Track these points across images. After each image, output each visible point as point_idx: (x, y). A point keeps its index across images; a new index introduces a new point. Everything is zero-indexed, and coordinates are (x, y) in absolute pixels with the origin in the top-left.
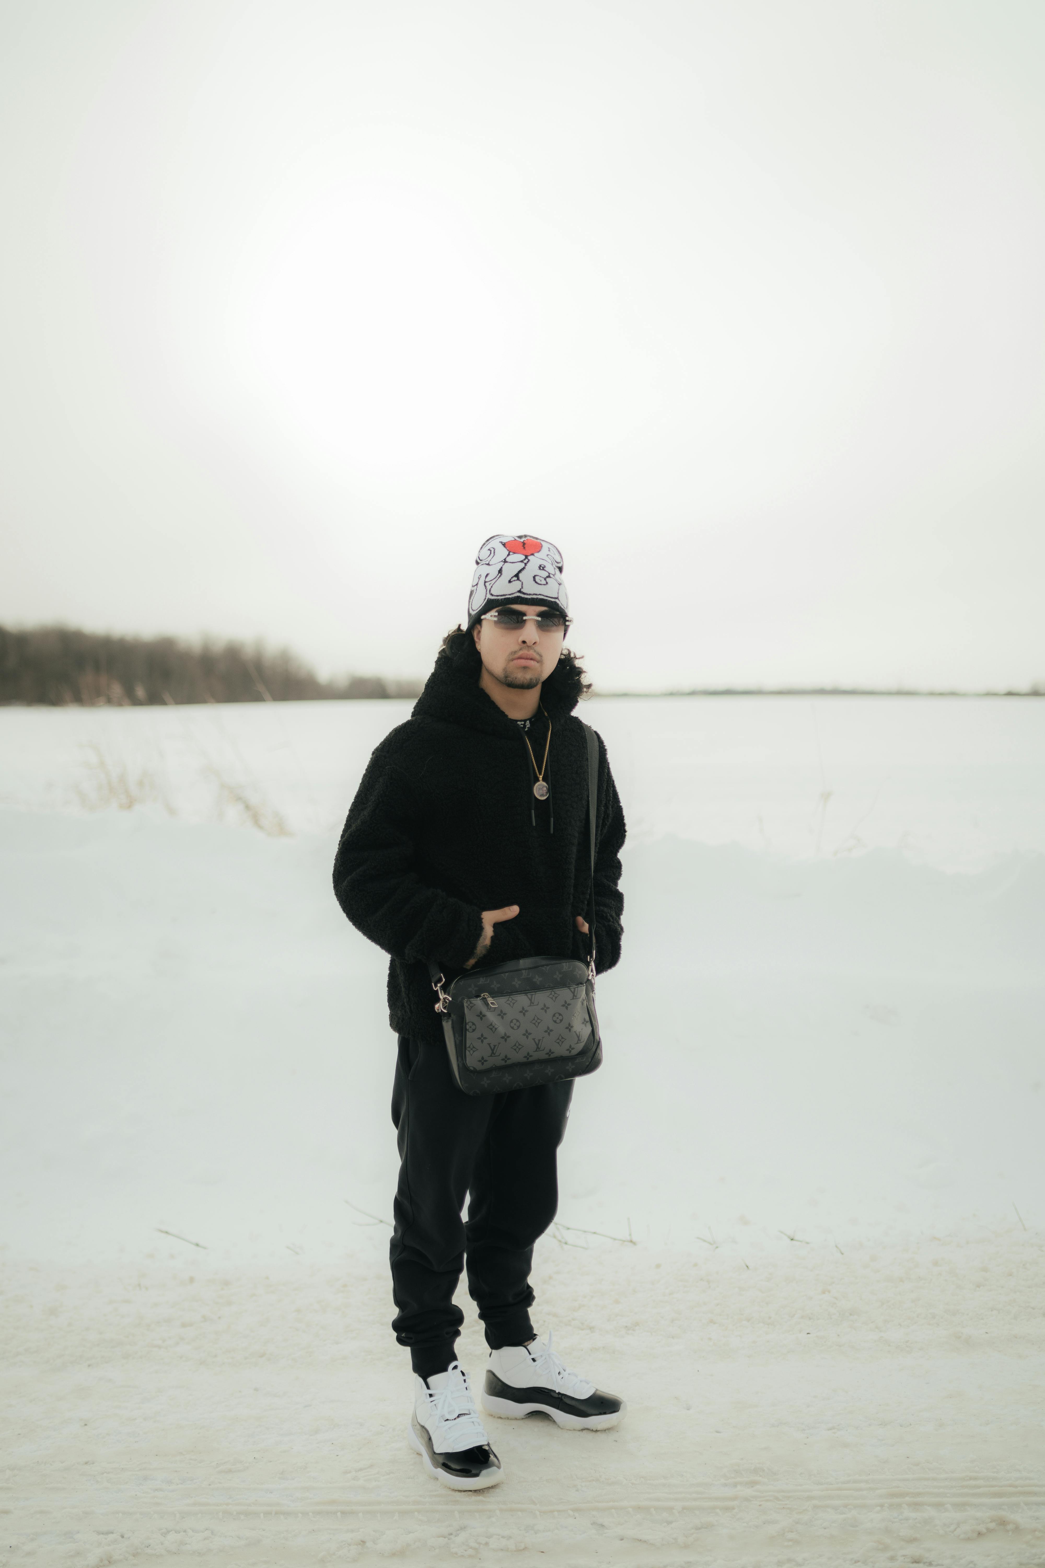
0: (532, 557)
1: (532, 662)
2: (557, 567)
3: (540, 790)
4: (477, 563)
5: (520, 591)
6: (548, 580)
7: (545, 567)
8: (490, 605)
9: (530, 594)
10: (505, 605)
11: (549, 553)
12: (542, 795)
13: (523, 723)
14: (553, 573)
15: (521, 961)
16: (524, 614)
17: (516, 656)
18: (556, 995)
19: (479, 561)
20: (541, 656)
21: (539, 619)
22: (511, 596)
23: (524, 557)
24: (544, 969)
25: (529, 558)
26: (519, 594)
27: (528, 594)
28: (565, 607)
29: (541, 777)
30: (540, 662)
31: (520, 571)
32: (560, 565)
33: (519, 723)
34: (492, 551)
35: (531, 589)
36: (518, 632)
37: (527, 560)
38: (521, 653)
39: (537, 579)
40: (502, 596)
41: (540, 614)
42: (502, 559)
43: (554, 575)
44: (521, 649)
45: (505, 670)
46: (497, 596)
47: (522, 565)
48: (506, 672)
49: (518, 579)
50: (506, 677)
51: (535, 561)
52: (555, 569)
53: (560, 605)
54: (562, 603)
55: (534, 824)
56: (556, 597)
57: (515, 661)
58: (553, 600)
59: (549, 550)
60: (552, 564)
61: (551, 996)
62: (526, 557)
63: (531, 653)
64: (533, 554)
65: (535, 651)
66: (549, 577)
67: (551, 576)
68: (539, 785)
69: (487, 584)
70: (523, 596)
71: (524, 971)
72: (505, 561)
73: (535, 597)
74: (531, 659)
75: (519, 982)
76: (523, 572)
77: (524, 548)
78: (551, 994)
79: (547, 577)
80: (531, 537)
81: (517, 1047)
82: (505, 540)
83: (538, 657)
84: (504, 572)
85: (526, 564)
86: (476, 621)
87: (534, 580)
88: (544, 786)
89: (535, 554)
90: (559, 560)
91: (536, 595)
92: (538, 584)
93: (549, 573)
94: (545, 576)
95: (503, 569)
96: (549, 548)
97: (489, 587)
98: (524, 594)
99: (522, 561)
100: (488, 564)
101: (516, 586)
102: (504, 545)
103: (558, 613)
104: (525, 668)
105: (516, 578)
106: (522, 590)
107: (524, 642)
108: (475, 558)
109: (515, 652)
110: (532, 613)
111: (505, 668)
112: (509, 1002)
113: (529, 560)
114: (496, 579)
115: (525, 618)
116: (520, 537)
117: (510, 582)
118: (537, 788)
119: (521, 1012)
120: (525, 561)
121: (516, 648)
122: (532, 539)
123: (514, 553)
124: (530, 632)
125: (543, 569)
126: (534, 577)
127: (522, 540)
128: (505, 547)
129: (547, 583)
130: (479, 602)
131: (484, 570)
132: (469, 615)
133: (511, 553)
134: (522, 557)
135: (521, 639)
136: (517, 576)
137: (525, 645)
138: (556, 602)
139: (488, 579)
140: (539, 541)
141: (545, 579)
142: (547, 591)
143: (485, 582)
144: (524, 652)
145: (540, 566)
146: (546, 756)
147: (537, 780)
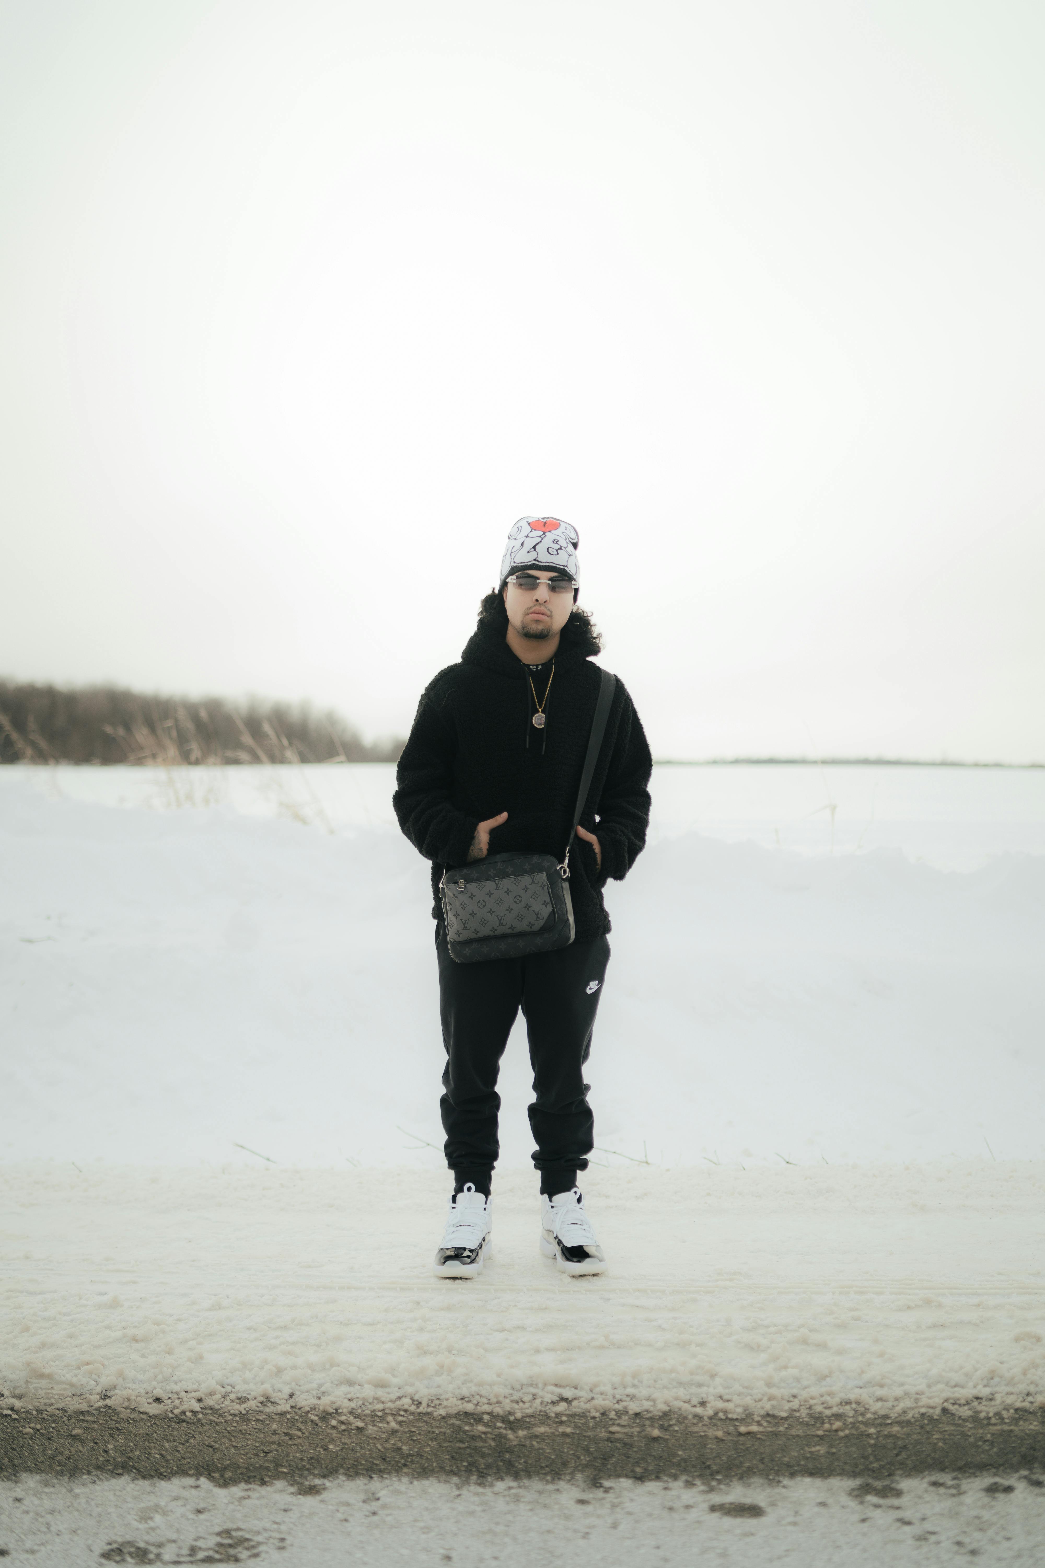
0: (549, 533)
1: (544, 617)
2: (572, 543)
3: (539, 720)
4: (509, 538)
5: (535, 560)
6: (559, 551)
7: (558, 541)
8: (513, 570)
9: (543, 562)
10: (524, 570)
11: (565, 531)
12: (540, 724)
13: (535, 667)
14: (565, 546)
15: (498, 856)
16: (538, 579)
17: (531, 611)
18: (519, 881)
19: (510, 537)
20: (551, 612)
21: (550, 582)
22: (528, 564)
23: (542, 533)
24: (516, 861)
25: (546, 534)
26: (534, 562)
27: (541, 562)
28: (574, 573)
29: (540, 710)
30: (551, 616)
31: (537, 544)
32: (574, 541)
33: (531, 667)
34: (520, 529)
35: (545, 558)
36: (534, 592)
37: (544, 535)
38: (534, 608)
39: (550, 550)
40: (521, 563)
41: (551, 579)
42: (526, 535)
43: (565, 548)
44: (534, 606)
45: (522, 622)
46: (518, 563)
47: (540, 539)
48: (523, 623)
49: (535, 550)
50: (523, 628)
51: (550, 536)
52: (567, 543)
53: (569, 571)
54: (571, 570)
55: (528, 747)
56: (565, 565)
57: (530, 615)
58: (562, 567)
59: (566, 529)
60: (566, 540)
61: (515, 882)
62: (544, 533)
63: (543, 609)
64: (550, 531)
65: (546, 608)
66: (560, 549)
67: (562, 548)
68: (538, 716)
69: (512, 554)
70: (537, 563)
71: (499, 864)
72: (527, 536)
73: (547, 564)
74: (543, 614)
75: (495, 872)
76: (539, 545)
77: (545, 526)
78: (515, 880)
79: (559, 549)
80: (552, 518)
81: (483, 922)
82: (530, 520)
83: (548, 613)
84: (525, 545)
85: (542, 539)
86: (504, 584)
87: (548, 551)
88: (542, 717)
89: (552, 531)
90: (573, 536)
91: (548, 562)
92: (551, 554)
93: (561, 546)
94: (557, 549)
95: (525, 543)
96: (566, 527)
97: (513, 557)
98: (538, 561)
99: (540, 536)
100: (515, 539)
101: (533, 555)
102: (529, 524)
103: (567, 578)
104: (538, 621)
105: (534, 550)
106: (537, 559)
107: (537, 601)
108: (508, 534)
109: (530, 608)
110: (544, 577)
111: (523, 620)
112: (479, 887)
113: (545, 536)
114: (518, 551)
115: (538, 581)
116: (543, 518)
117: (528, 552)
118: (535, 718)
119: (487, 894)
120: (542, 537)
121: (531, 605)
122: (553, 520)
123: (535, 530)
124: (542, 592)
125: (556, 543)
126: (548, 549)
127: (544, 521)
128: (529, 525)
129: (558, 554)
130: (507, 569)
131: (513, 542)
132: (500, 579)
133: (533, 530)
134: (540, 533)
135: (535, 598)
136: (534, 547)
137: (538, 603)
138: (564, 569)
139: (513, 551)
140: (559, 522)
141: (557, 551)
142: (559, 560)
143: (511, 553)
144: (537, 608)
145: (554, 540)
146: (547, 693)
147: (538, 712)
